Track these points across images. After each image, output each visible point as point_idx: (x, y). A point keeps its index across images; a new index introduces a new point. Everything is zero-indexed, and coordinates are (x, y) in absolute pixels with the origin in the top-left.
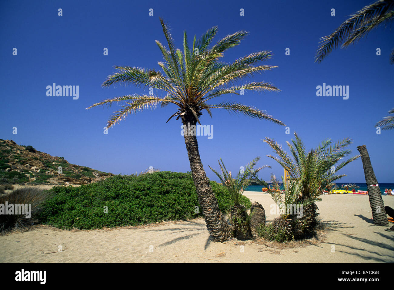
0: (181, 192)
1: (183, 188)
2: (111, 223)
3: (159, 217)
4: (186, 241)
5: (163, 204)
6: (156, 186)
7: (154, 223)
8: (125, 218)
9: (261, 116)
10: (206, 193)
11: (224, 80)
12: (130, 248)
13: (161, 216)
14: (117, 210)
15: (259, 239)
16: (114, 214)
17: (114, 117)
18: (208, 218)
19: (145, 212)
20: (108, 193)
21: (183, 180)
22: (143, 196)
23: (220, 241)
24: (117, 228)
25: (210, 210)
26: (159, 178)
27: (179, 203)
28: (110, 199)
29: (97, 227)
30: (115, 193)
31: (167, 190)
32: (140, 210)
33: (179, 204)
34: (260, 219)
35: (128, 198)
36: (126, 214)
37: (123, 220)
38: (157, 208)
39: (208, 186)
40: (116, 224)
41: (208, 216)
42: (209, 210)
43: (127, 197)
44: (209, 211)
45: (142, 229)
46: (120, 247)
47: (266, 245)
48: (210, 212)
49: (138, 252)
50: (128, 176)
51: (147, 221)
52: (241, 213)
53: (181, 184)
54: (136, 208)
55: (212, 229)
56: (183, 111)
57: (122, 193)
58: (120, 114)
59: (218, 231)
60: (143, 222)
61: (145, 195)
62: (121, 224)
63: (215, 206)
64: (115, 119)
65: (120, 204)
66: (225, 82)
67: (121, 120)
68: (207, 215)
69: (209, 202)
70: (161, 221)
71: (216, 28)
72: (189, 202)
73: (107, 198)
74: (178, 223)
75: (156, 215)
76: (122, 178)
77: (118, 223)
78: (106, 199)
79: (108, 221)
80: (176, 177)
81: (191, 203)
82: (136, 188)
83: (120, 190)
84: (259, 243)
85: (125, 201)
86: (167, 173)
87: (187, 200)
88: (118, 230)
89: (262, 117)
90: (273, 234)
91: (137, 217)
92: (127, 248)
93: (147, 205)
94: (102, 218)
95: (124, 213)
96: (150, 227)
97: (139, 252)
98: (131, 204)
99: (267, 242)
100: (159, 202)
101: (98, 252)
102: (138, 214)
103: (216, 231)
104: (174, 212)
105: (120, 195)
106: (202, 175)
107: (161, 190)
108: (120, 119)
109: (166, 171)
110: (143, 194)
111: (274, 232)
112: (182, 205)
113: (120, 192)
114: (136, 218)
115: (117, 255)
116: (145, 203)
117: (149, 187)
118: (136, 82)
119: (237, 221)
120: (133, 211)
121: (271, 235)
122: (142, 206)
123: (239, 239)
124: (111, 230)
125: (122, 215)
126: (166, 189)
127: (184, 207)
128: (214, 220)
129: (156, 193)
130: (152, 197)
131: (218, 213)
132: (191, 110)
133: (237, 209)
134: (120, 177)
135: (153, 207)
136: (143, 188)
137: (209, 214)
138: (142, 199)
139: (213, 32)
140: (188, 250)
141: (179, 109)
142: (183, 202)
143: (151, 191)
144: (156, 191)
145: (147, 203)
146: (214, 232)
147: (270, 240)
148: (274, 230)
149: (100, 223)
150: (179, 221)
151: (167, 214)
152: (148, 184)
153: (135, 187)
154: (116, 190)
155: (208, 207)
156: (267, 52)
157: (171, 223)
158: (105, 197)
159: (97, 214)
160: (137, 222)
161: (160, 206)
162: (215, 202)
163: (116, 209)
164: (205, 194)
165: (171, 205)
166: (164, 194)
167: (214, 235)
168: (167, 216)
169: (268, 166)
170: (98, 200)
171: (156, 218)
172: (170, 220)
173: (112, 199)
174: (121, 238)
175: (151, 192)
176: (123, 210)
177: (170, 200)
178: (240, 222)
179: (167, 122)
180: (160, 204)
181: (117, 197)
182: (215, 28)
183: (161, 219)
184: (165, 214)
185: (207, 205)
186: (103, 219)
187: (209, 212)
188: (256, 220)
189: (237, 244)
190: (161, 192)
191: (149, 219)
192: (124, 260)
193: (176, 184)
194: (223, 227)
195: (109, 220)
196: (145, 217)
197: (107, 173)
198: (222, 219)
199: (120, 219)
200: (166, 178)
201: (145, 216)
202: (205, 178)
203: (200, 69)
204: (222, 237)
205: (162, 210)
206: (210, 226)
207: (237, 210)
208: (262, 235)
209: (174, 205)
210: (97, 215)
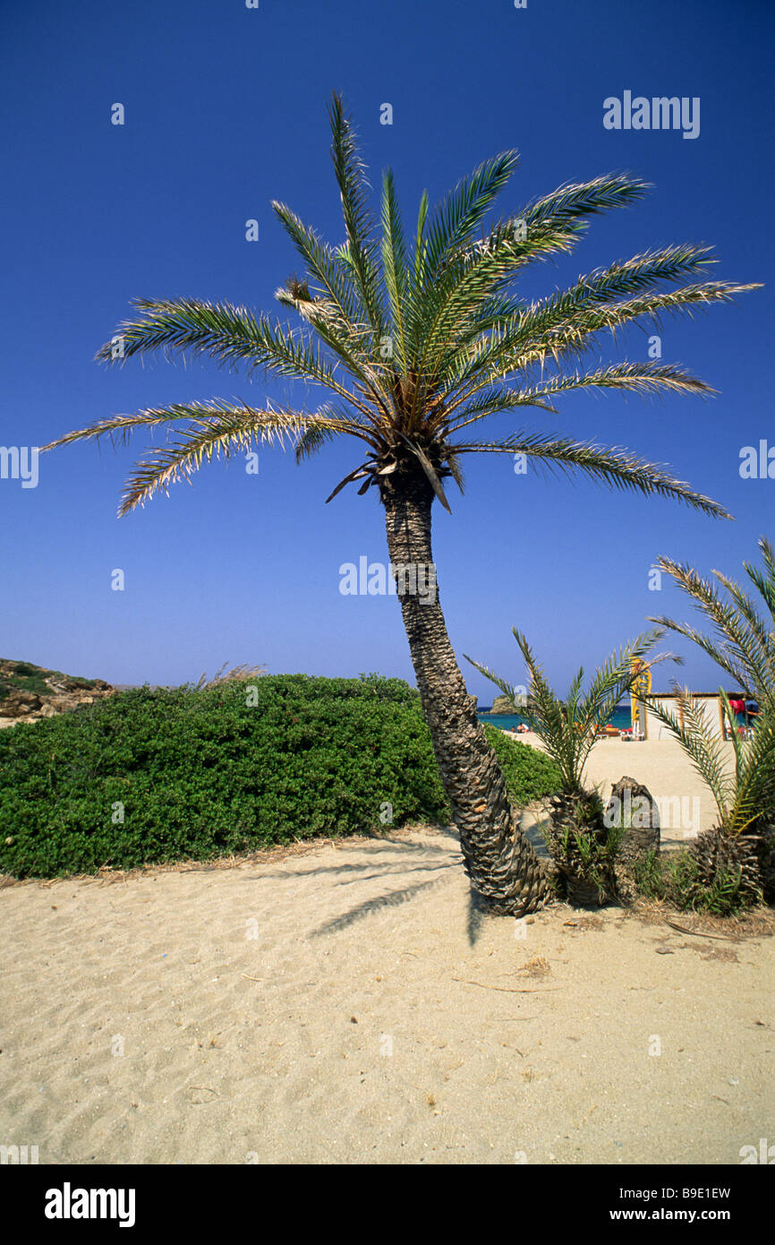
0: (349, 741)
1: (356, 729)
2: (126, 855)
3: (283, 828)
4: (394, 916)
5: (295, 785)
6: (267, 724)
7: (267, 849)
8: (174, 834)
9: (651, 482)
10: (469, 752)
11: (544, 345)
12: (205, 950)
13: (291, 823)
14: (145, 807)
15: (641, 903)
16: (135, 821)
17: (147, 470)
18: (473, 837)
19: (238, 813)
20: (109, 751)
21: (351, 702)
22: (229, 758)
23: (511, 914)
24: (146, 870)
25: (481, 808)
26: (275, 696)
27: (347, 779)
28: (118, 769)
29: (80, 867)
30: (134, 749)
31: (304, 738)
32: (219, 806)
33: (348, 784)
34: (644, 836)
35: (178, 765)
36: (176, 822)
37: (164, 841)
38: (278, 797)
39: (475, 726)
40: (143, 855)
41: (473, 830)
42: (477, 810)
43: (174, 763)
44: (479, 813)
45: (231, 870)
46: (169, 946)
47: (676, 927)
48: (480, 816)
49: (235, 963)
50: (169, 691)
51: (245, 841)
52: (591, 819)
53: (348, 715)
54: (206, 801)
55: (486, 873)
56: (389, 462)
57: (159, 748)
58: (171, 460)
59: (508, 881)
60: (234, 846)
61: (233, 754)
62: (159, 855)
63: (499, 794)
64: (153, 475)
65: (152, 786)
66: (548, 352)
67: (174, 481)
68: (470, 827)
69: (477, 781)
70: (293, 841)
71: (511, 155)
72: (378, 774)
73: (108, 767)
74: (346, 845)
75: (275, 820)
76: (152, 699)
77: (149, 853)
78: (105, 769)
79: (115, 848)
80: (329, 693)
81: (384, 780)
82: (204, 734)
83: (150, 738)
84: (646, 921)
85: (169, 775)
86: (298, 680)
87: (370, 767)
88: (150, 875)
89: (654, 487)
90: (696, 888)
91: (212, 830)
92: (194, 951)
93: (244, 788)
94: (93, 839)
95: (170, 819)
96: (257, 863)
97: (241, 963)
98: (189, 786)
99: (674, 914)
100: (282, 778)
101: (94, 972)
102: (217, 820)
103: (501, 880)
104: (331, 811)
105: (149, 757)
106: (453, 689)
107: (285, 737)
108: (172, 479)
109: (293, 673)
110: (226, 752)
111: (700, 881)
112: (356, 786)
113: (150, 746)
114: (209, 833)
115: (165, 979)
116: (236, 782)
117: (246, 729)
118: (223, 348)
119: (576, 847)
120: (197, 812)
121: (691, 892)
122: (226, 793)
123: (577, 904)
124: (128, 876)
125: (161, 824)
126: (303, 733)
127: (361, 794)
128: (495, 843)
129: (269, 747)
130: (256, 762)
131: (507, 817)
132: (416, 458)
133: (576, 802)
134: (144, 696)
135: (262, 793)
136: (228, 730)
137: (479, 823)
138: (225, 769)
139: (499, 172)
140: (413, 952)
141: (372, 455)
142: (359, 775)
143: (253, 742)
144: (269, 740)
145: (243, 781)
146: (493, 883)
147: (683, 908)
148: (700, 873)
149: (89, 856)
150: (349, 838)
151: (308, 817)
152: (241, 717)
153: (200, 728)
154: (136, 738)
155: (476, 797)
156: (697, 249)
157: (322, 847)
158: (101, 764)
159: (77, 823)
160: (213, 847)
161: (287, 790)
162: (499, 782)
163: (139, 803)
164: (466, 755)
165: (321, 786)
166: (297, 749)
167: (492, 893)
168: (309, 823)
169: (674, 656)
170: (77, 774)
171: (274, 830)
172: (318, 836)
173: (124, 771)
174: (168, 907)
175: (251, 745)
176: (163, 809)
177: (318, 769)
178: (585, 849)
179: (328, 501)
180: (285, 785)
181: (141, 761)
182: (508, 157)
183: (290, 835)
184: (302, 817)
185: (471, 793)
186: (100, 840)
187: (476, 818)
188: (632, 839)
189: (575, 925)
190: (287, 743)
191: (253, 834)
192: (193, 1000)
193: (334, 716)
194: (523, 867)
195: (120, 844)
196: (240, 828)
197: (90, 679)
198: (520, 840)
199: (154, 840)
200: (298, 698)
201: (237, 826)
202: (464, 697)
203: (464, 299)
204: (521, 899)
205: (292, 805)
206: (479, 863)
207: (573, 809)
208: (655, 891)
209: (332, 787)
210: (76, 827)
